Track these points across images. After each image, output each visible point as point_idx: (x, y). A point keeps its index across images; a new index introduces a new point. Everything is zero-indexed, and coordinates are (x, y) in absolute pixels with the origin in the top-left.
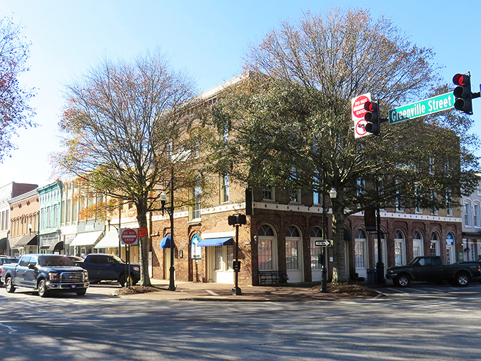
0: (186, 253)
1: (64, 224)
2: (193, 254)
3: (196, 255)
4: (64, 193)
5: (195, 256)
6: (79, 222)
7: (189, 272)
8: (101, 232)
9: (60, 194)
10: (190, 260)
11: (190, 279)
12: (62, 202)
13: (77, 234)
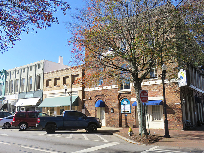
0: (116, 110)
1: (8, 94)
2: (122, 110)
3: (126, 111)
4: (8, 77)
5: (124, 112)
6: (20, 93)
7: (120, 121)
8: (39, 98)
9: (4, 77)
10: (120, 114)
11: (121, 125)
12: (6, 82)
13: (18, 100)
